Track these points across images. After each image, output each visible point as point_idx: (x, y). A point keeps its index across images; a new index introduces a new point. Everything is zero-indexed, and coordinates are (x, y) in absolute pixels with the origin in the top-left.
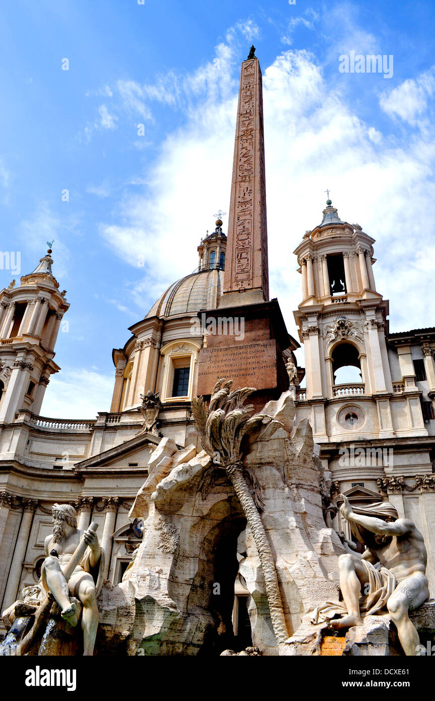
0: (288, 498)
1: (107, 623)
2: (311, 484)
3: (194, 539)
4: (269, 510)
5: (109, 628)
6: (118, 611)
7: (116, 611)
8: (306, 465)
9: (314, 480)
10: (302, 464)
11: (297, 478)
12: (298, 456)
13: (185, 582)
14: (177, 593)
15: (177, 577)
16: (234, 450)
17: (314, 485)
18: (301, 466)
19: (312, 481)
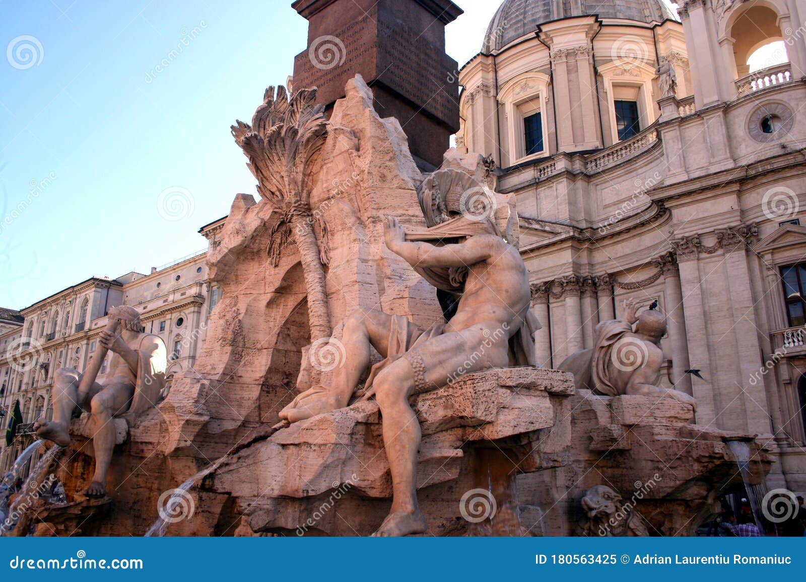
0: (355, 240)
1: (146, 441)
2: (404, 212)
3: (272, 324)
4: (335, 264)
5: (150, 447)
6: (161, 426)
7: (159, 426)
8: (387, 185)
9: (410, 206)
10: (379, 184)
11: (375, 207)
12: (369, 173)
13: (255, 382)
14: (238, 397)
15: (241, 377)
16: (291, 187)
17: (411, 212)
18: (377, 188)
19: (406, 207)
